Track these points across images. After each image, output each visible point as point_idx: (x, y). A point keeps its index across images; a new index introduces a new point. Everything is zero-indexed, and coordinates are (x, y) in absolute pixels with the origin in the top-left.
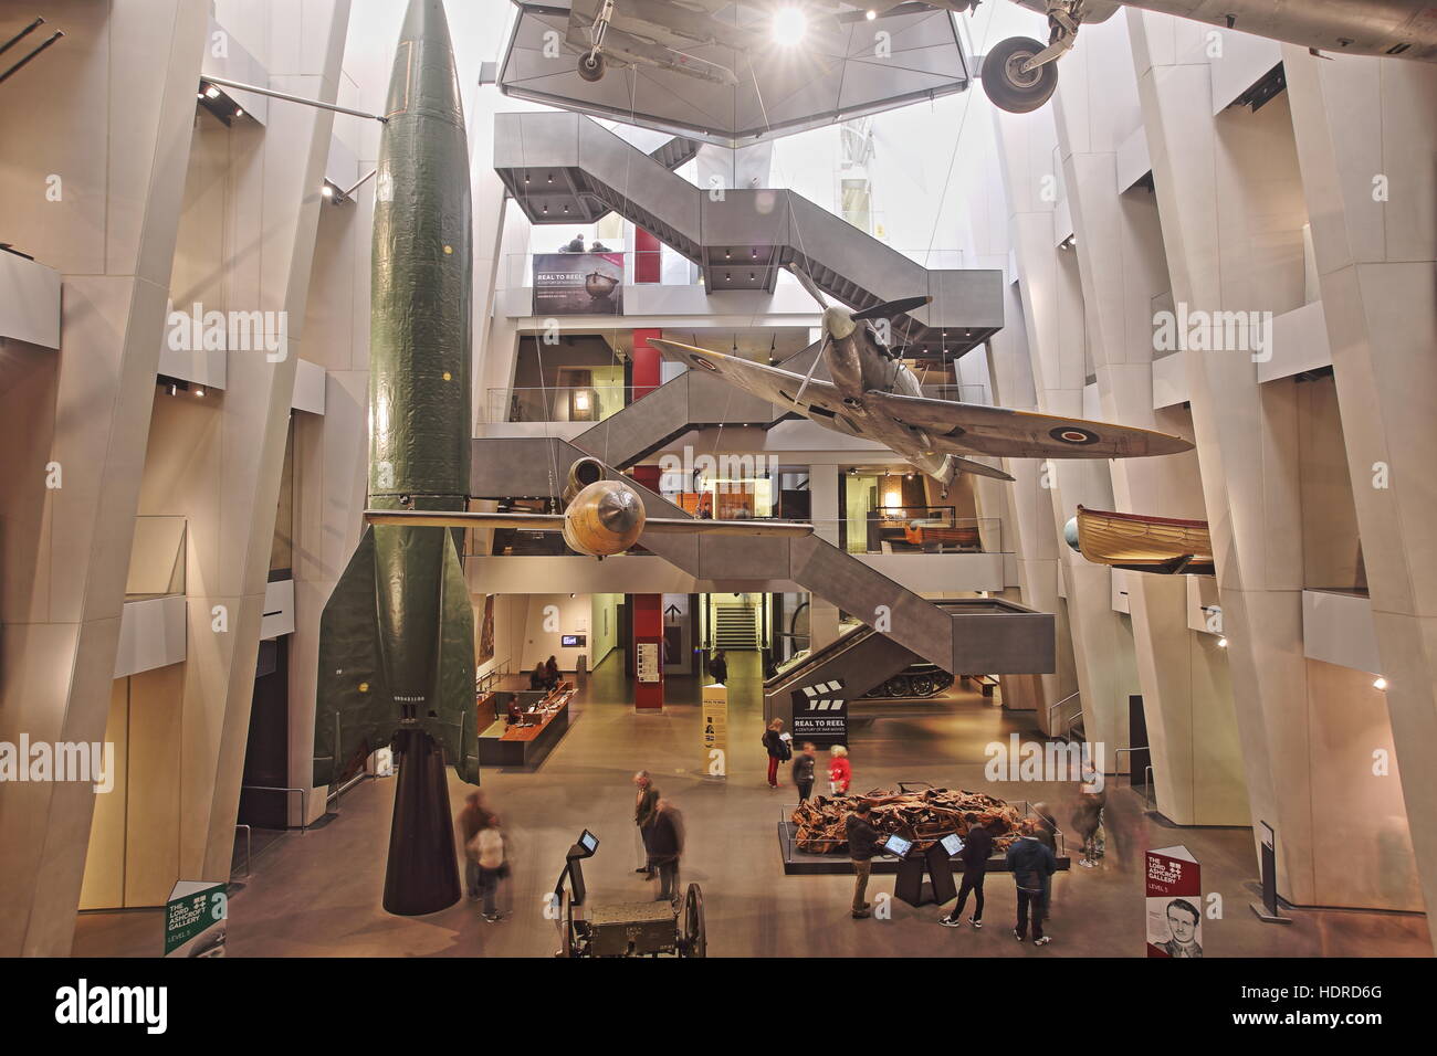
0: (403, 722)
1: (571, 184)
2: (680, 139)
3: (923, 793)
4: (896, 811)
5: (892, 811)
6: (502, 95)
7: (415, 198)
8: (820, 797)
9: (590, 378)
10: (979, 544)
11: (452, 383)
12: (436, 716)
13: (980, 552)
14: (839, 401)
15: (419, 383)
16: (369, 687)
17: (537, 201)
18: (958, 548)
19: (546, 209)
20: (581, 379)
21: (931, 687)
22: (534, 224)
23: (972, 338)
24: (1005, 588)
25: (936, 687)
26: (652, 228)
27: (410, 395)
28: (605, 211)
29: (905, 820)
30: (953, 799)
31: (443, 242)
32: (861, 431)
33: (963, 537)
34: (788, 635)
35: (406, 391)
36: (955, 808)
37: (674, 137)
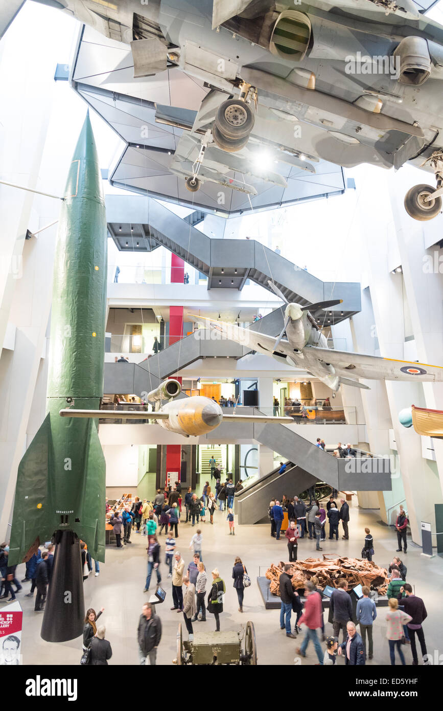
0: (60, 525)
1: (143, 232)
2: (197, 212)
3: (336, 560)
4: (324, 571)
5: (321, 572)
6: (111, 186)
7: (81, 241)
8: (281, 562)
9: (141, 329)
10: (344, 420)
11: (97, 338)
12: (79, 521)
13: (345, 423)
14: (290, 350)
15: (80, 338)
16: (42, 506)
17: (123, 240)
18: (334, 421)
19: (127, 243)
20: (136, 329)
21: (320, 496)
22: (120, 250)
23: (343, 316)
24: (359, 443)
25: (323, 496)
26: (179, 253)
27: (74, 344)
28: (157, 245)
29: (329, 576)
30: (354, 565)
31: (95, 264)
32: (298, 364)
33: (335, 416)
34: (243, 467)
35: (72, 342)
36: (356, 570)
37: (195, 211)
